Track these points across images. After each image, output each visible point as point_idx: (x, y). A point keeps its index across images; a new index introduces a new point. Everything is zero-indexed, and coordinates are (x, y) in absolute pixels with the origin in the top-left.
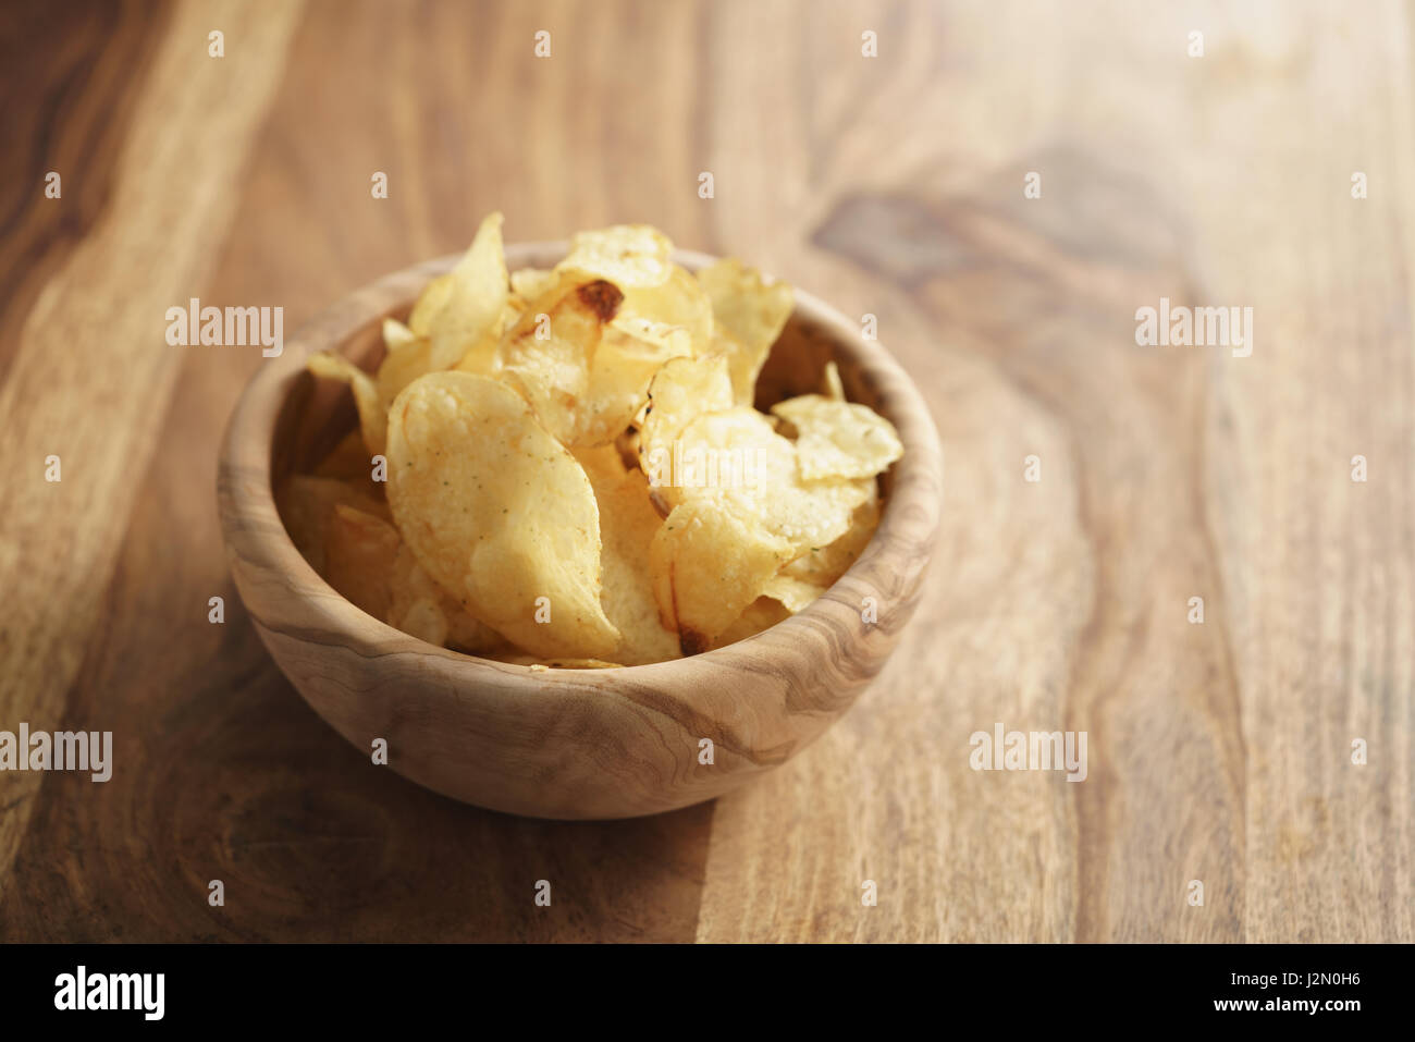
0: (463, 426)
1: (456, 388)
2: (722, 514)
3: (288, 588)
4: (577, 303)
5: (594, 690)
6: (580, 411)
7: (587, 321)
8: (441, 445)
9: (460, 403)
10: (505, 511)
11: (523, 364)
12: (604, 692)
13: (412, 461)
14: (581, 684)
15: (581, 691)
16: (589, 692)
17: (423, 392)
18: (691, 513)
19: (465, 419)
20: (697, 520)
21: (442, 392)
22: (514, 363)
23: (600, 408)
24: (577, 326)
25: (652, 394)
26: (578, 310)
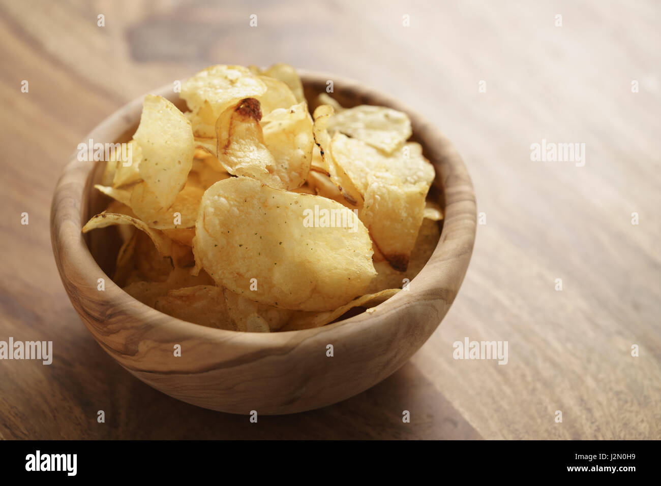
0: (235, 210)
1: (221, 192)
2: (384, 187)
3: (211, 343)
4: (240, 118)
5: (408, 305)
6: (278, 172)
7: (251, 124)
8: (228, 227)
9: (226, 198)
10: (280, 243)
11: (240, 162)
12: (413, 304)
13: (216, 243)
14: (400, 306)
15: (403, 310)
16: (407, 308)
17: (208, 202)
18: (372, 194)
19: (235, 205)
20: (377, 196)
21: (216, 197)
22: (236, 164)
23: (286, 166)
24: (248, 129)
25: (319, 143)
26: (243, 120)
